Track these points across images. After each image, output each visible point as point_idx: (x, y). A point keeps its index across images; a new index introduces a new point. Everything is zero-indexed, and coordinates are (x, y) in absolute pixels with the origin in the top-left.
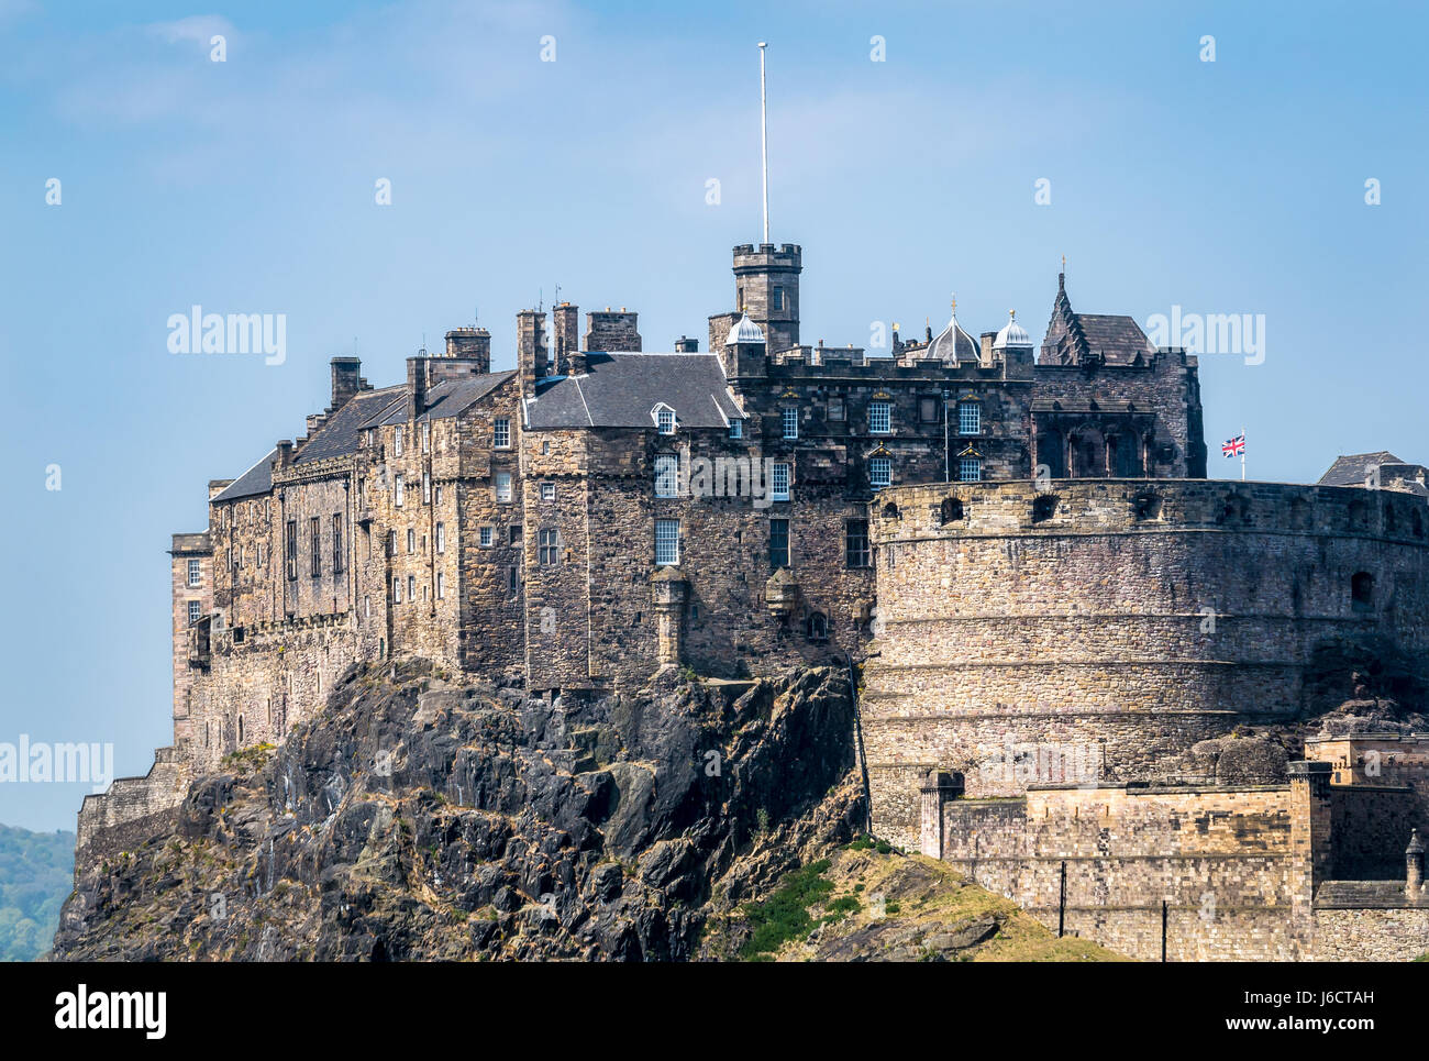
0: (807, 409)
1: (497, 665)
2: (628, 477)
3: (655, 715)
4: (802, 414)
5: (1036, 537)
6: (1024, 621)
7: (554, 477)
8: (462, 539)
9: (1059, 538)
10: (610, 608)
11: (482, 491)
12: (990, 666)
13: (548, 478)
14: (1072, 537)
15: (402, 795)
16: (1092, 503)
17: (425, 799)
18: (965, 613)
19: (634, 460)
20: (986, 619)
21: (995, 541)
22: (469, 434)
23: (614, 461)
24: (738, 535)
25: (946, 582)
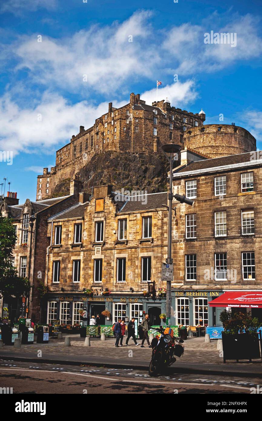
0: (175, 116)
1: (125, 150)
2: (150, 119)
3: (154, 158)
4: (174, 116)
5: (218, 133)
6: (217, 146)
7: (138, 118)
8: (120, 128)
9: (223, 133)
10: (147, 140)
11: (124, 121)
12: (211, 154)
13: (137, 118)
14: (225, 133)
15: (109, 170)
16: (228, 128)
17: (114, 170)
18: (206, 146)
19: (151, 117)
20: (210, 146)
21: (211, 134)
22: (122, 112)
23: (148, 116)
24: (165, 133)
25: (202, 141)
